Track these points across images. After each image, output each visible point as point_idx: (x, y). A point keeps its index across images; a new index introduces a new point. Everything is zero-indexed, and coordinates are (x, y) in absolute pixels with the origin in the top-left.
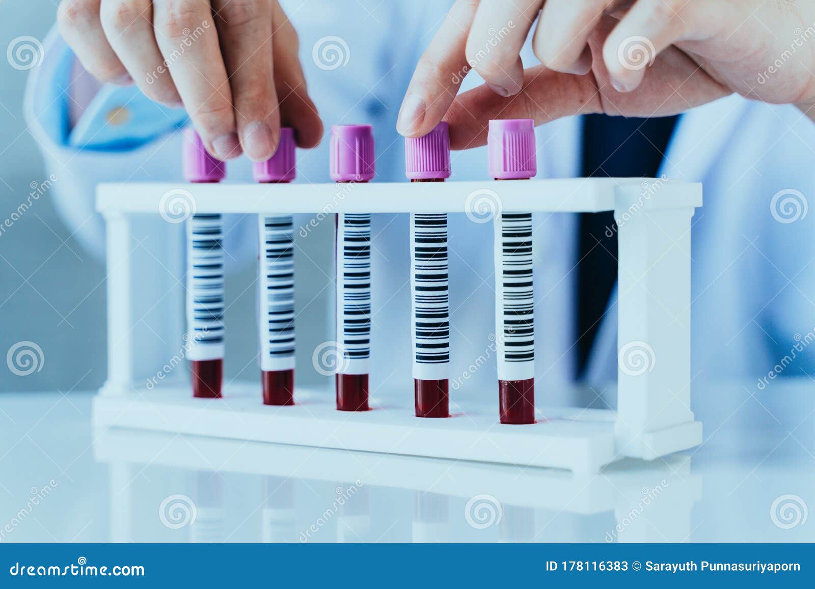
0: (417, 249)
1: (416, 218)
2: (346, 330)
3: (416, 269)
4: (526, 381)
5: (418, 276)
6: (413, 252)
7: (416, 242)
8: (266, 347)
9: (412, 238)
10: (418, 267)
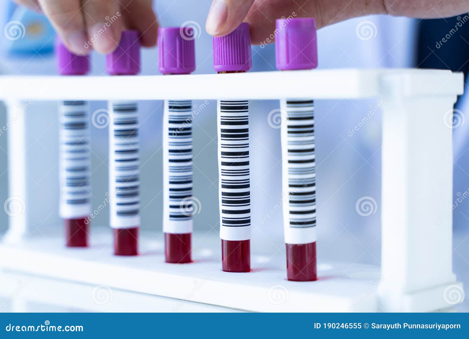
0: (223, 131)
1: (221, 104)
2: (171, 197)
3: (222, 147)
4: (308, 244)
5: (223, 153)
6: (219, 133)
7: (221, 124)
8: (114, 208)
9: (219, 121)
10: (224, 146)
